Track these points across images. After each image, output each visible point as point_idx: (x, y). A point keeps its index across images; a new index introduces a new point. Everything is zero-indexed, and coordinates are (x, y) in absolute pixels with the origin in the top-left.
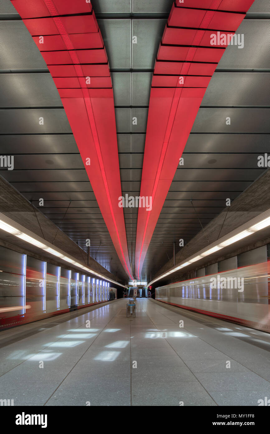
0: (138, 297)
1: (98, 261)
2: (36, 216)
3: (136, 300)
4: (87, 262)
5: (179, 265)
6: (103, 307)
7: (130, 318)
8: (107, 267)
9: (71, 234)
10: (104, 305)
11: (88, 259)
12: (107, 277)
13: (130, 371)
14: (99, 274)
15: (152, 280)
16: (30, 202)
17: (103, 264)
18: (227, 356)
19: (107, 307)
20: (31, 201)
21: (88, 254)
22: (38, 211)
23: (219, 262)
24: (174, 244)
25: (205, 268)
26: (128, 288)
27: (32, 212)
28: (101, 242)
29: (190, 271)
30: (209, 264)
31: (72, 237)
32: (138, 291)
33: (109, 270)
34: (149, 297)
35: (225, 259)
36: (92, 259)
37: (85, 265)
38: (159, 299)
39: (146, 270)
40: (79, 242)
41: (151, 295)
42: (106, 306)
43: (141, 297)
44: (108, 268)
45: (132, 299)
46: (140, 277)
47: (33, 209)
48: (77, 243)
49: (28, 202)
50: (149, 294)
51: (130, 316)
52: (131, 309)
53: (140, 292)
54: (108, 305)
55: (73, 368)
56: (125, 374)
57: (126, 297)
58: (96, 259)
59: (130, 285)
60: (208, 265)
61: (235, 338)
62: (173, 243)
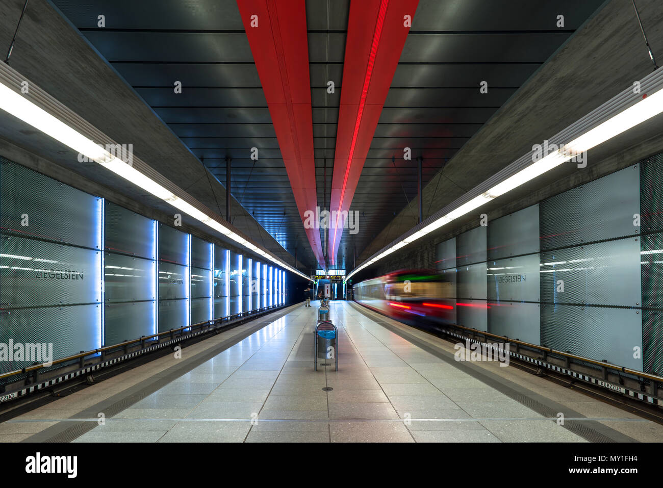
0: (331, 299)
26: (316, 281)
32: (331, 287)
33: (284, 246)
38: (363, 302)
43: (336, 300)
53: (334, 289)
59: (319, 276)
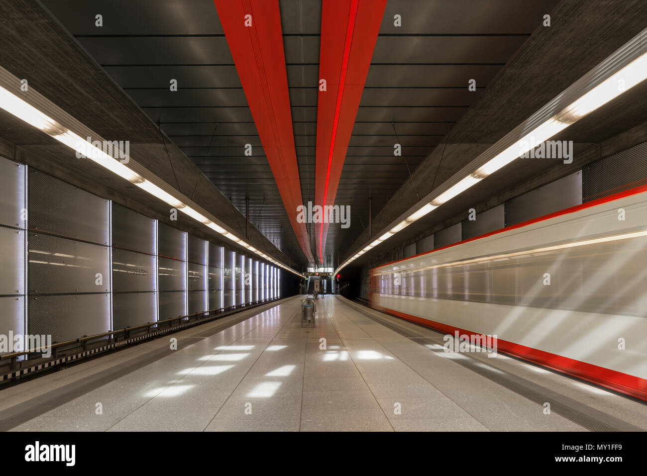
0: (320, 293)
1: (263, 232)
2: (166, 150)
3: (318, 298)
4: (245, 232)
5: (377, 238)
6: (272, 309)
7: (306, 327)
8: (275, 242)
9: (223, 183)
10: (273, 307)
11: (247, 228)
12: (276, 259)
13: (299, 415)
14: (264, 253)
15: (341, 263)
16: (156, 125)
17: (270, 236)
18: (438, 391)
19: (277, 308)
20: (159, 123)
21: (246, 219)
22: (169, 142)
23: (435, 234)
24: (370, 200)
25: (415, 244)
26: (307, 277)
27: (161, 143)
28: (264, 197)
29: (394, 248)
30: (421, 236)
31: (223, 188)
32: (321, 282)
33: (278, 247)
34: (336, 293)
35: (444, 229)
36: (253, 227)
37: (241, 238)
39: (332, 247)
40: (234, 197)
41: (339, 290)
42: (275, 308)
43: (325, 294)
44: (277, 243)
45: (311, 297)
46: (323, 258)
47: (163, 138)
48: (230, 199)
49: (153, 125)
50: (337, 289)
51: (307, 324)
52: (309, 313)
53: (324, 285)
54: (278, 306)
55: (219, 410)
56: (292, 421)
57: (304, 293)
58: (258, 227)
59: (309, 273)
60: (421, 238)
61: (452, 361)
62: (369, 198)
